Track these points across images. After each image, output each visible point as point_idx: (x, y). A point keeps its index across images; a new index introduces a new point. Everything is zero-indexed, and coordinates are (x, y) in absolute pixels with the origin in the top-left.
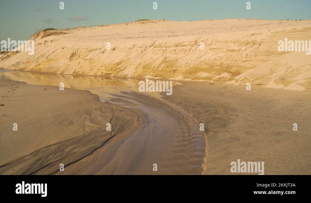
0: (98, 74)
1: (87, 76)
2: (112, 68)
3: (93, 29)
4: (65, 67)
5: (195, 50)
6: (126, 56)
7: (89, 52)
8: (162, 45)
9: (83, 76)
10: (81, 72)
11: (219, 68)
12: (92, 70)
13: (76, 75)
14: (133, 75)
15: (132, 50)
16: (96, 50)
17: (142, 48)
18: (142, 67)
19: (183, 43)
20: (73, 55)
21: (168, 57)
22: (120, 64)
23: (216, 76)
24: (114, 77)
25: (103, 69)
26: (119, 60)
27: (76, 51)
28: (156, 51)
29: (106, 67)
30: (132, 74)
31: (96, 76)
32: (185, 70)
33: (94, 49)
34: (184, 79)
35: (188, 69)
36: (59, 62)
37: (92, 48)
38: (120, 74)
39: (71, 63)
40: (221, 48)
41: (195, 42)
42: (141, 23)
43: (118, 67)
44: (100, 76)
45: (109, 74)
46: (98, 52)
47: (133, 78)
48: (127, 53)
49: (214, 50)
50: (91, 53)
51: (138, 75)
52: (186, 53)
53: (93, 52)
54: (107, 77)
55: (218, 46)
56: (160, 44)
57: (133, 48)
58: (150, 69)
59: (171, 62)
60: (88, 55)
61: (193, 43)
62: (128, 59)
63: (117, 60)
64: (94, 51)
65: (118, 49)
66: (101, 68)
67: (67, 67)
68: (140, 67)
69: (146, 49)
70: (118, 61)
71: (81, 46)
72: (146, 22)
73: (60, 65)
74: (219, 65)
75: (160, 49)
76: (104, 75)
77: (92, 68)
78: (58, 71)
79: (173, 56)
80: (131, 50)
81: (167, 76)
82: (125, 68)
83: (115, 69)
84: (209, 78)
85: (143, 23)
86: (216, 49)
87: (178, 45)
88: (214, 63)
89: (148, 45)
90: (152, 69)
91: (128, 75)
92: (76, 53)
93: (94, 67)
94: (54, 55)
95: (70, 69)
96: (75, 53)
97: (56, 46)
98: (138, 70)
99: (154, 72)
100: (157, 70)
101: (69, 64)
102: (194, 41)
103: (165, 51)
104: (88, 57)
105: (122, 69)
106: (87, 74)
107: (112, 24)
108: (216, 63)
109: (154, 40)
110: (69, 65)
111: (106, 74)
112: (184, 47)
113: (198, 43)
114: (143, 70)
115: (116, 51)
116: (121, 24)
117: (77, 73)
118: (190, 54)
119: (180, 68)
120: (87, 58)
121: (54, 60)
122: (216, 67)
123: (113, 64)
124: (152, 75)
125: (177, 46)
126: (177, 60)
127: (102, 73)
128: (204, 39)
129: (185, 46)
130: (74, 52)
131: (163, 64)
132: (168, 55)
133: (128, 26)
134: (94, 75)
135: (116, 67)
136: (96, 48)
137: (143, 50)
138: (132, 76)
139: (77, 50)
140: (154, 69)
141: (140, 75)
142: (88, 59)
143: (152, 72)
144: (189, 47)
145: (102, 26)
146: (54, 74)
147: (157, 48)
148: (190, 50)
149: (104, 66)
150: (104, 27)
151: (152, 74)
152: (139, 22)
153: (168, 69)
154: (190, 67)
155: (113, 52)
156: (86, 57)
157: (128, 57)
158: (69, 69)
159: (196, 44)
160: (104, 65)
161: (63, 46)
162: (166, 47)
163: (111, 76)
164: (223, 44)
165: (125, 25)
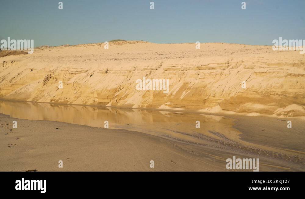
0: (88, 103)
1: (71, 105)
2: (108, 96)
3: (60, 49)
4: (37, 93)
5: (230, 74)
6: (125, 81)
7: (71, 75)
8: (176, 67)
9: (65, 104)
10: (62, 101)
11: (280, 98)
12: (78, 97)
13: (55, 104)
14: (142, 105)
15: (133, 73)
16: (81, 73)
17: (145, 71)
18: (152, 95)
19: (209, 66)
20: (47, 79)
21: (189, 82)
22: (118, 91)
23: (278, 109)
24: (113, 107)
25: (94, 96)
26: (117, 86)
27: (52, 74)
28: (169, 74)
29: (98, 94)
30: (139, 104)
31: (85, 106)
32: (223, 99)
33: (78, 70)
34: (222, 112)
35: (228, 98)
36: (28, 86)
37: (75, 70)
38: (121, 103)
39: (45, 87)
40: (274, 72)
41: (227, 65)
42: (117, 44)
43: (116, 94)
44: (91, 106)
45: (105, 103)
46: (83, 75)
47: (141, 109)
48: (126, 77)
49: (263, 74)
50: (74, 76)
51: (149, 105)
52: (217, 78)
53: (77, 75)
54: (101, 107)
55: (268, 69)
56: (173, 66)
57: (134, 71)
58: (166, 98)
59: (197, 89)
60: (70, 78)
61: (224, 65)
62: (129, 85)
63: (113, 86)
64: (78, 73)
65: (113, 71)
66: (91, 95)
67: (41, 94)
68: (149, 95)
69: (151, 72)
70: (115, 87)
71: (58, 67)
72: (122, 42)
73: (30, 91)
74: (280, 93)
75: (175, 72)
76: (96, 104)
77: (77, 95)
78: (28, 98)
79: (197, 82)
80: (131, 73)
81: (193, 107)
82: (126, 96)
83: (112, 97)
84: (266, 111)
85: (119, 44)
86: (266, 73)
87: (201, 67)
88: (270, 91)
89: (154, 67)
90: (168, 97)
91: (133, 105)
92: (52, 76)
93: (81, 94)
94: (19, 79)
95: (46, 95)
96: (50, 76)
97: (18, 68)
98: (146, 98)
99: (171, 102)
100: (178, 99)
101: (43, 89)
102: (226, 63)
103: (182, 75)
104: (72, 81)
105: (123, 97)
106: (71, 102)
107: (82, 44)
108: (273, 91)
109: (161, 62)
110: (43, 91)
111: (99, 103)
112: (212, 71)
113: (230, 65)
114: (156, 99)
115: (109, 74)
116: (93, 45)
117: (58, 101)
118: (223, 79)
119: (214, 97)
120: (69, 82)
121: (21, 84)
122: (273, 96)
123: (109, 91)
124: (170, 106)
125: (199, 68)
126: (205, 87)
127: (94, 101)
128: (238, 61)
129: (213, 68)
130: (49, 74)
131: (184, 91)
132: (188, 80)
133: (101, 46)
134: (82, 103)
135: (113, 95)
136: (81, 70)
137: (148, 74)
138: (139, 106)
139: (53, 72)
140: (172, 97)
141: (151, 106)
142: (71, 83)
143: (168, 101)
144: (219, 71)
145: (69, 46)
146: (23, 102)
147: (171, 71)
148: (221, 74)
149: (95, 93)
150: (73, 48)
151: (169, 103)
152: (114, 42)
153: (194, 99)
154: (231, 95)
155: (106, 75)
156: (68, 80)
157: (129, 82)
158: (44, 96)
159: (228, 66)
160: (97, 91)
161: (31, 67)
162: (183, 70)
163: (107, 106)
164: (274, 66)
165: (98, 45)
